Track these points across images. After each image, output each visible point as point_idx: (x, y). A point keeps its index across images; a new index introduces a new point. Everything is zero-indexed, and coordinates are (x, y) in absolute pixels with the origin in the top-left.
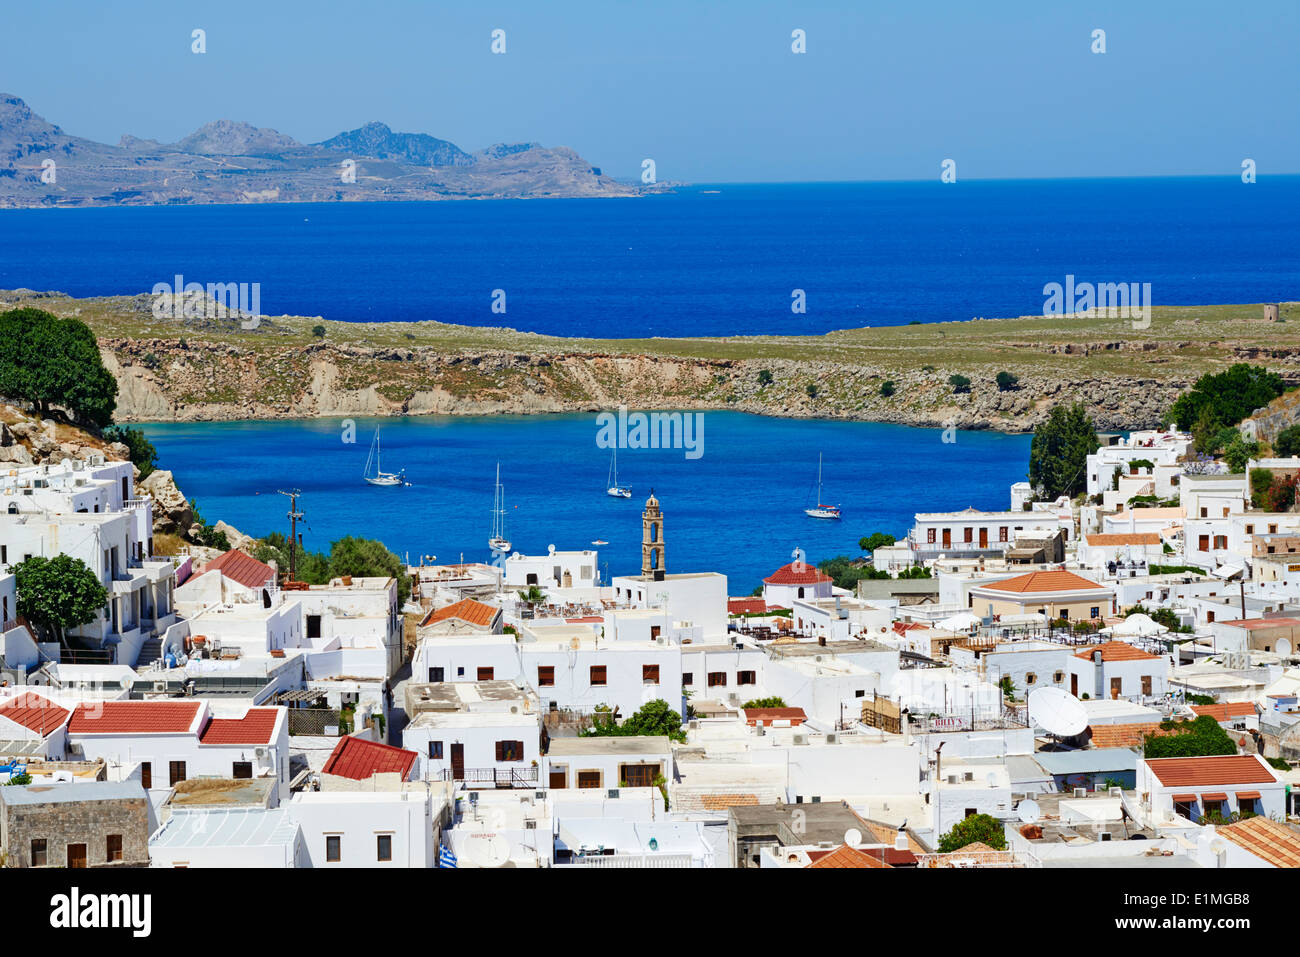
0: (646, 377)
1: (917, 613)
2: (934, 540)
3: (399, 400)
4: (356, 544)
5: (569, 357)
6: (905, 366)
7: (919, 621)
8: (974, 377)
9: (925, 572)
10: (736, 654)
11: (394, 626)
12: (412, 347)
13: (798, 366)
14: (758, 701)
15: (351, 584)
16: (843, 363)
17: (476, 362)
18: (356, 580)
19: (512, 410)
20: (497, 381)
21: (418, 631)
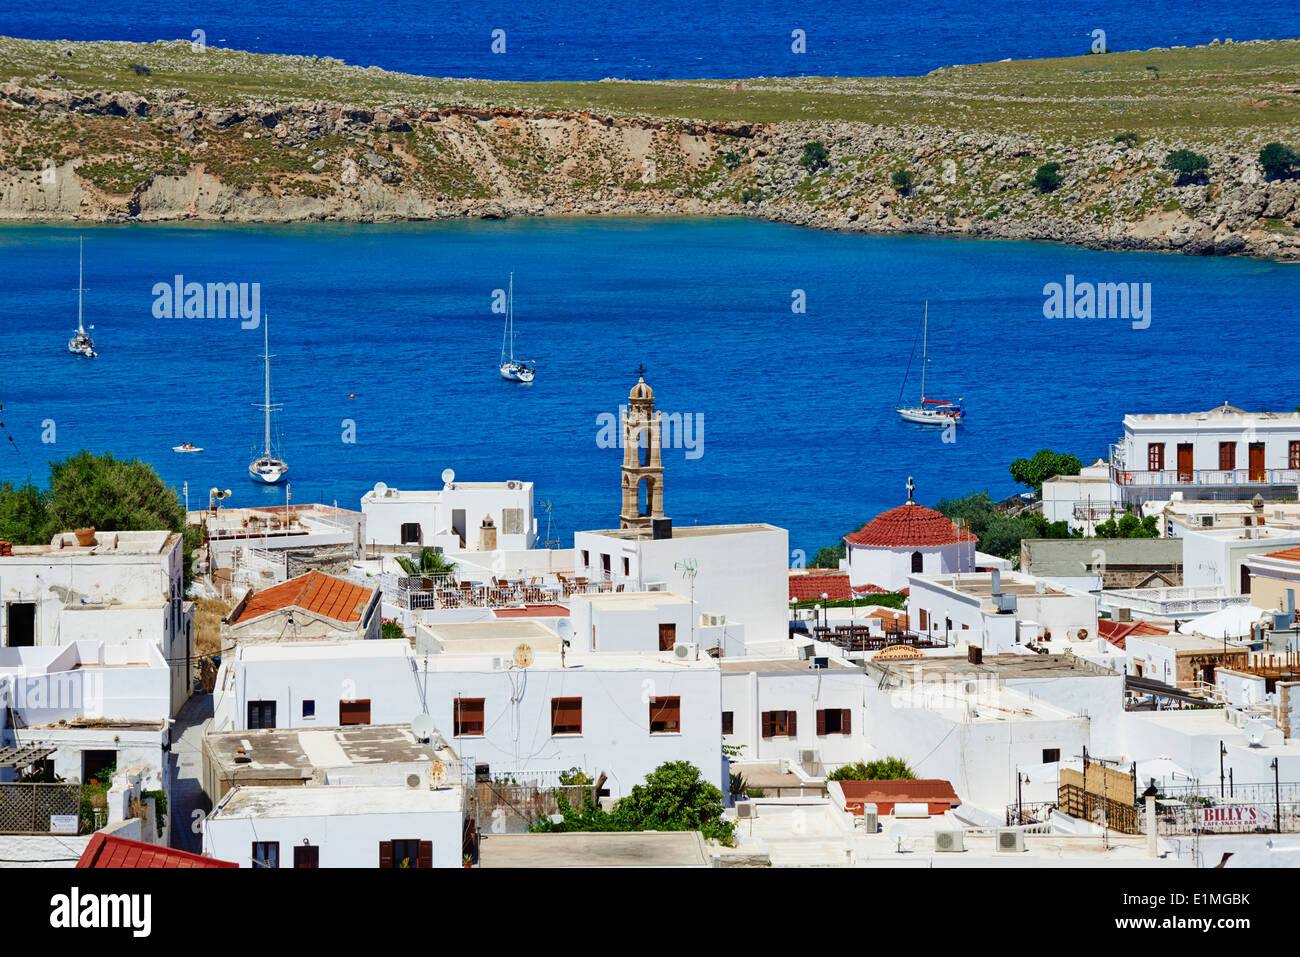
0: (592, 155)
1: (1142, 603)
2: (1161, 466)
3: (122, 192)
4: (101, 468)
5: (447, 115)
6: (1081, 134)
7: (1148, 619)
8: (1215, 153)
9: (1146, 526)
10: (815, 678)
11: (178, 623)
12: (146, 90)
13: (878, 133)
14: (861, 767)
15: (94, 543)
16: (963, 129)
17: (270, 121)
18: (105, 537)
19: (339, 214)
20: (310, 159)
21: (225, 631)
